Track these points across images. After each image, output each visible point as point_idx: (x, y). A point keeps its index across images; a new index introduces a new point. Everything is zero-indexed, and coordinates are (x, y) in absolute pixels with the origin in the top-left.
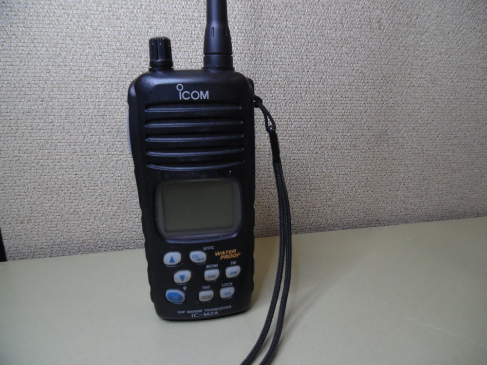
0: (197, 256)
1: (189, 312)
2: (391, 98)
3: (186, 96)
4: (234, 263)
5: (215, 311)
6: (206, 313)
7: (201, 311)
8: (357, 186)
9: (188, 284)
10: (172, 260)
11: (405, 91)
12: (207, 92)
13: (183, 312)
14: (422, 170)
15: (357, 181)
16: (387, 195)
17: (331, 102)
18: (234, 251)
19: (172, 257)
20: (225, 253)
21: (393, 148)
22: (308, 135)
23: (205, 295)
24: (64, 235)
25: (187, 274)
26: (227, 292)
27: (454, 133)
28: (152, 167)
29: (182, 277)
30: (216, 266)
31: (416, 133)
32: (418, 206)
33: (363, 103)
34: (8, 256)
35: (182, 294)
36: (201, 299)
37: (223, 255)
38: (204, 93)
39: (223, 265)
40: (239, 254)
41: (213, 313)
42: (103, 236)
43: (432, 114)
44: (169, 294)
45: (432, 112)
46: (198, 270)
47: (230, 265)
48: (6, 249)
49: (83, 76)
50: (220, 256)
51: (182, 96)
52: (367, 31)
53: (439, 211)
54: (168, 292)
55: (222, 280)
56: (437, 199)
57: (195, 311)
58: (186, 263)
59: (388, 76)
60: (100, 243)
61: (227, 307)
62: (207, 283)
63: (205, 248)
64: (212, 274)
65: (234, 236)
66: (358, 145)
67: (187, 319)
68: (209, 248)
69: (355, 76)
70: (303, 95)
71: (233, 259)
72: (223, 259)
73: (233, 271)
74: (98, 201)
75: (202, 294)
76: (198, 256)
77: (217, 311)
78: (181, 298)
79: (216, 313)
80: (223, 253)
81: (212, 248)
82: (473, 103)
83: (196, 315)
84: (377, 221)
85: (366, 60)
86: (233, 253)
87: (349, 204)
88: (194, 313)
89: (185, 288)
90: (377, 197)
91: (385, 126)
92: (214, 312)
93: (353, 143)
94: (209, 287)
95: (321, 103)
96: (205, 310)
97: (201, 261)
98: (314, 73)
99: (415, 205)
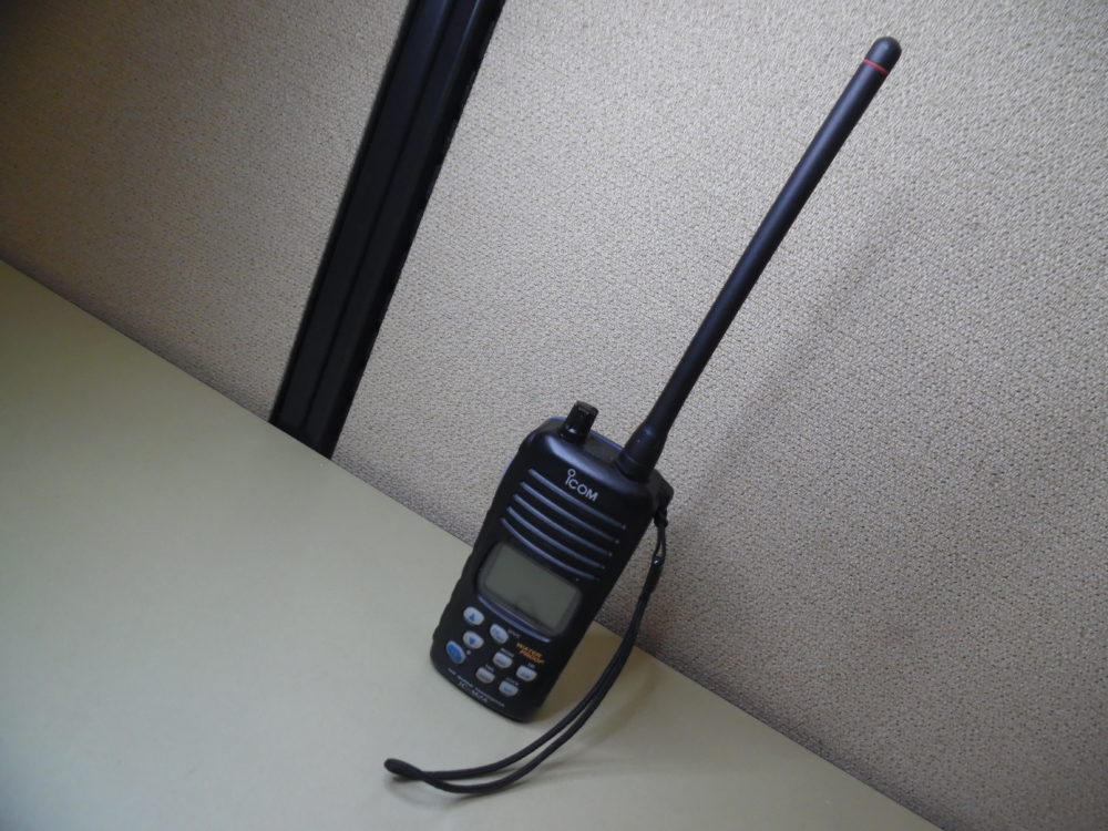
0: (497, 633)
1: (459, 677)
2: (951, 591)
3: (573, 484)
4: (532, 666)
5: (487, 697)
6: (476, 692)
7: (471, 686)
8: (816, 674)
9: (474, 651)
10: (472, 618)
11: (983, 596)
12: (596, 494)
13: (454, 673)
14: (941, 725)
15: (821, 666)
16: (858, 719)
17: (844, 536)
18: (539, 655)
19: (474, 615)
20: (528, 650)
21: (909, 661)
22: (781, 557)
23: (485, 674)
24: (405, 472)
25: (479, 642)
26: (508, 688)
27: (1038, 711)
28: (504, 521)
29: (472, 641)
30: (512, 655)
31: (965, 667)
32: (901, 770)
33: (897, 568)
34: (335, 453)
35: (463, 656)
36: (478, 674)
37: (525, 651)
38: (593, 493)
39: (520, 660)
40: (542, 661)
41: (482, 697)
42: (443, 502)
43: (1012, 658)
44: (452, 647)
45: (1015, 656)
46: (492, 646)
47: (526, 665)
48: (338, 445)
49: (531, 313)
50: (521, 649)
51: (569, 482)
52: (967, 477)
53: (935, 804)
54: (452, 643)
55: (509, 673)
56: (944, 782)
58: (483, 630)
59: (964, 556)
60: (435, 506)
61: (499, 703)
62: (492, 665)
63: (510, 632)
64: (503, 659)
65: (547, 640)
66: (852, 619)
67: (454, 681)
68: (514, 634)
69: (905, 525)
70: (806, 502)
71: (532, 662)
72: (522, 654)
73: (527, 673)
74: (462, 459)
75: (482, 671)
76: (499, 633)
77: (487, 699)
78: (459, 658)
79: (485, 700)
81: (518, 636)
82: (1103, 690)
83: (464, 686)
84: (820, 742)
85: (940, 515)
86: (536, 656)
87: (789, 689)
88: (464, 682)
89: (469, 652)
90: (840, 710)
91: (915, 622)
92: (484, 697)
93: (846, 611)
94: (492, 669)
95: (829, 529)
96: (476, 688)
97: (499, 641)
98: (841, 484)
99: (898, 766)
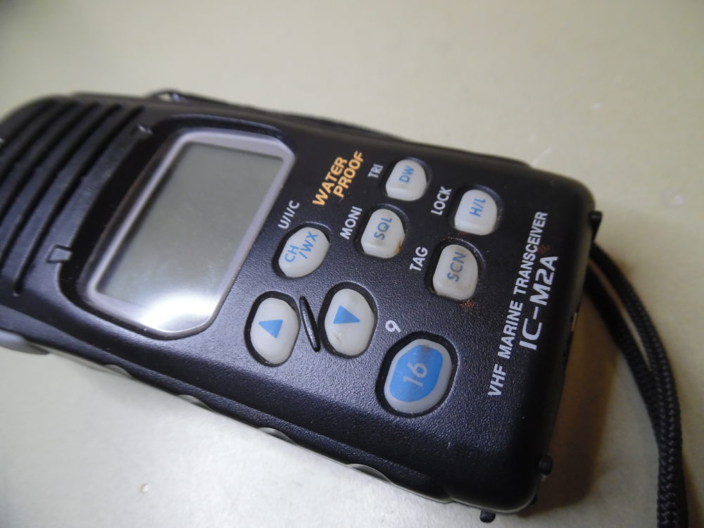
1: (505, 352)
6: (532, 292)
13: (499, 373)
18: (340, 162)
20: (330, 181)
30: (357, 212)
37: (332, 188)
40: (357, 155)
41: (541, 271)
50: (331, 196)
57: (509, 329)
68: (291, 214)
72: (345, 191)
77: (539, 255)
79: (548, 261)
80: (325, 185)
81: (293, 207)
83: (532, 330)
86: (344, 167)
89: (392, 327)
92: (537, 265)
96: (516, 291)
